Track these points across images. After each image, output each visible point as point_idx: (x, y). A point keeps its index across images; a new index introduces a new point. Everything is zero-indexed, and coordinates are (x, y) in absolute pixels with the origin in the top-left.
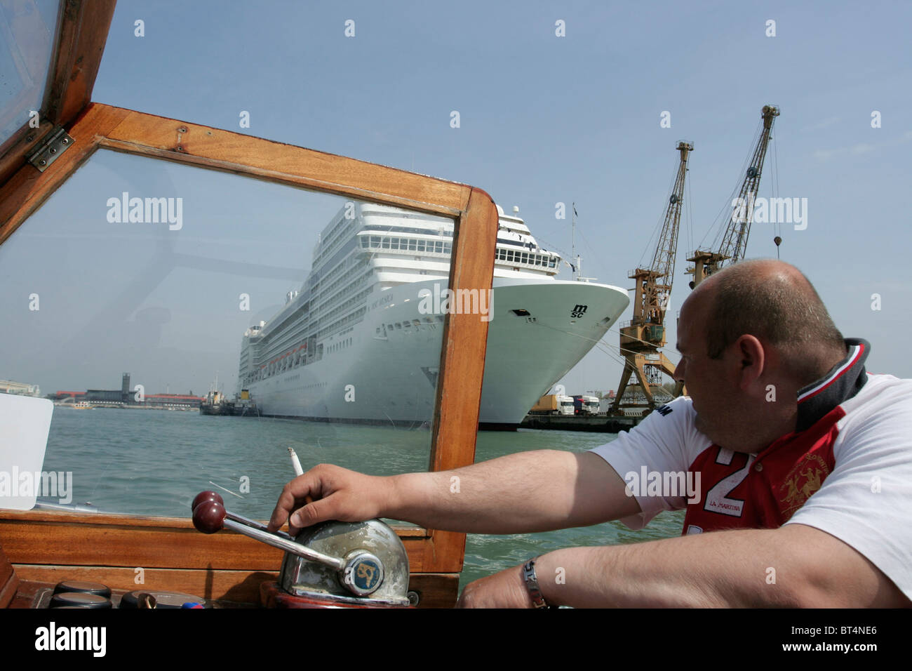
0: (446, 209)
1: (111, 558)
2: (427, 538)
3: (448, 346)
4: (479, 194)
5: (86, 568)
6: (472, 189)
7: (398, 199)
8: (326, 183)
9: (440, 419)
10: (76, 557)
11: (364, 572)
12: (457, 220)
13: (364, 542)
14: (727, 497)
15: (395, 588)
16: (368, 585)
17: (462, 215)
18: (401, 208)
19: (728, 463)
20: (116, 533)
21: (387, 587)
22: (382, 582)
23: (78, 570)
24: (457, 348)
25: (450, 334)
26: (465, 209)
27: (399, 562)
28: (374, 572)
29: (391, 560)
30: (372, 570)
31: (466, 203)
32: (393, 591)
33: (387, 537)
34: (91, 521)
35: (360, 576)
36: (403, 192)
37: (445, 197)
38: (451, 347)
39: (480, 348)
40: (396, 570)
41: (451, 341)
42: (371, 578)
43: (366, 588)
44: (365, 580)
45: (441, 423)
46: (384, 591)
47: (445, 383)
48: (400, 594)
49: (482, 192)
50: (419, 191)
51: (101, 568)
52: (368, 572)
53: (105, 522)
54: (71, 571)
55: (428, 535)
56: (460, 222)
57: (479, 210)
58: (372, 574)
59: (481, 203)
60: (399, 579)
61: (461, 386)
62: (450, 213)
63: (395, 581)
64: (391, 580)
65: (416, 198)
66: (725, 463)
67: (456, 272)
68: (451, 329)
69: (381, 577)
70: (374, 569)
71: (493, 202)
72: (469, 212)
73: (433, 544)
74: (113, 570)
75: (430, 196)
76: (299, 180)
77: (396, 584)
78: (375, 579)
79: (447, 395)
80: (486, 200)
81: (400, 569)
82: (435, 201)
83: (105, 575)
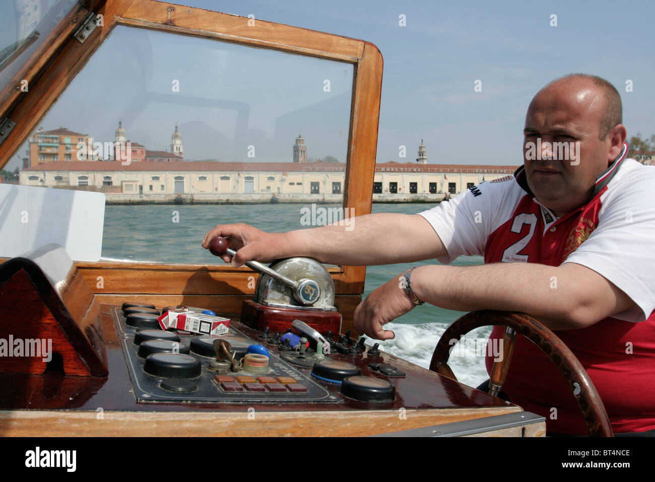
0: (348, 58)
1: (148, 289)
2: (341, 273)
3: (352, 150)
4: (370, 46)
5: (135, 295)
6: (365, 42)
7: (317, 52)
8: (269, 42)
9: (348, 198)
10: (128, 289)
11: (309, 290)
12: (356, 64)
13: (307, 273)
14: (518, 254)
15: (327, 301)
16: (310, 299)
17: (359, 61)
18: (318, 57)
19: (519, 232)
20: (151, 274)
21: (321, 301)
22: (319, 298)
23: (130, 297)
24: (358, 151)
25: (353, 141)
26: (361, 57)
27: (328, 285)
28: (315, 292)
29: (323, 284)
30: (314, 290)
31: (362, 53)
32: (325, 303)
33: (320, 270)
34: (136, 267)
35: (306, 292)
36: (319, 47)
37: (347, 49)
38: (354, 150)
39: (372, 151)
40: (327, 290)
41: (354, 146)
42: (312, 295)
43: (309, 300)
44: (309, 295)
45: (349, 201)
46: (320, 302)
47: (350, 174)
48: (329, 305)
49: (372, 44)
50: (330, 46)
51: (144, 295)
52: (311, 291)
53: (144, 268)
54: (126, 297)
55: (342, 271)
56: (357, 66)
57: (370, 58)
58: (313, 292)
59: (371, 53)
60: (329, 295)
61: (361, 176)
62: (351, 60)
63: (326, 297)
64: (324, 296)
65: (328, 51)
66: (517, 232)
67: (356, 100)
68: (353, 139)
69: (319, 295)
70: (315, 290)
71: (379, 51)
72: (363, 59)
73: (345, 277)
74: (150, 296)
75: (338, 49)
76: (250, 41)
77: (327, 299)
78: (315, 296)
79: (352, 182)
80: (375, 50)
81: (329, 289)
82: (341, 52)
83: (147, 299)
